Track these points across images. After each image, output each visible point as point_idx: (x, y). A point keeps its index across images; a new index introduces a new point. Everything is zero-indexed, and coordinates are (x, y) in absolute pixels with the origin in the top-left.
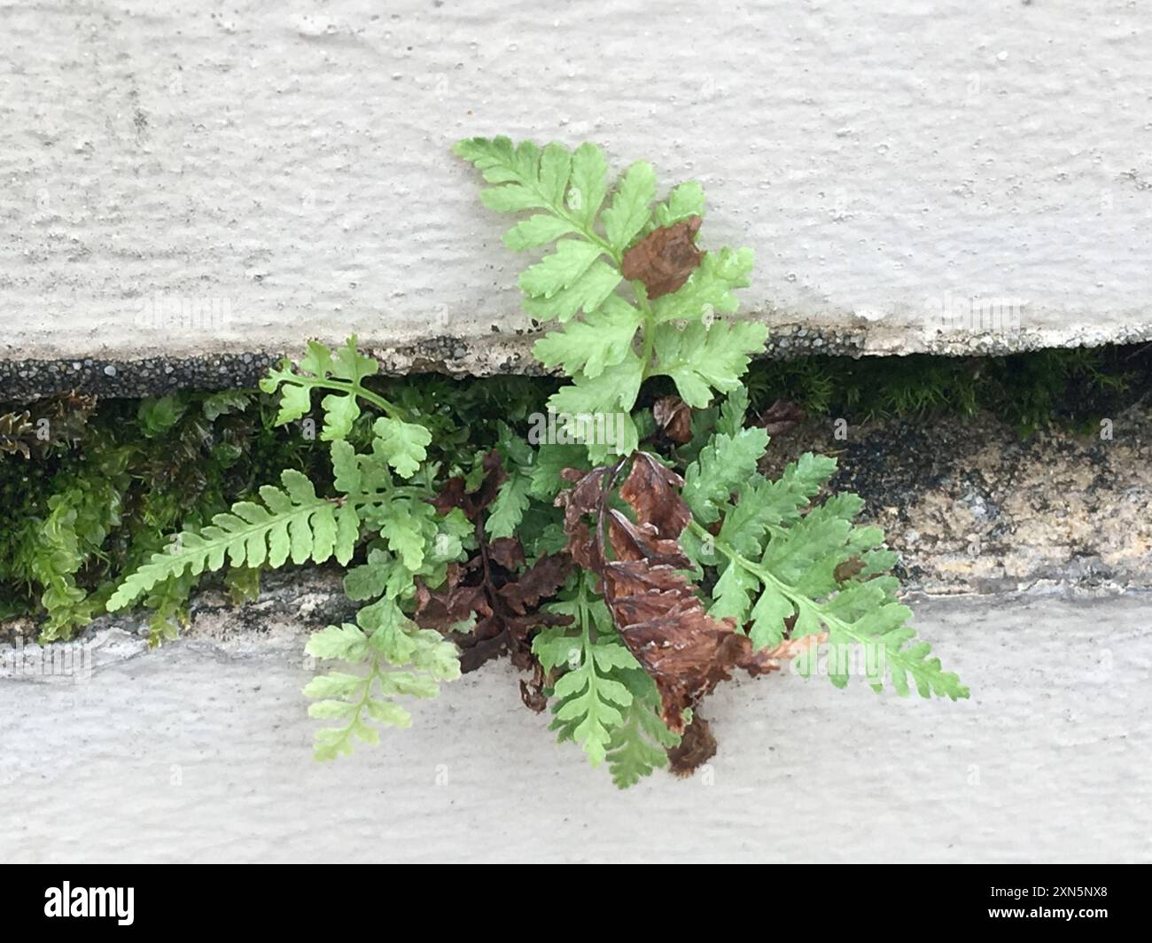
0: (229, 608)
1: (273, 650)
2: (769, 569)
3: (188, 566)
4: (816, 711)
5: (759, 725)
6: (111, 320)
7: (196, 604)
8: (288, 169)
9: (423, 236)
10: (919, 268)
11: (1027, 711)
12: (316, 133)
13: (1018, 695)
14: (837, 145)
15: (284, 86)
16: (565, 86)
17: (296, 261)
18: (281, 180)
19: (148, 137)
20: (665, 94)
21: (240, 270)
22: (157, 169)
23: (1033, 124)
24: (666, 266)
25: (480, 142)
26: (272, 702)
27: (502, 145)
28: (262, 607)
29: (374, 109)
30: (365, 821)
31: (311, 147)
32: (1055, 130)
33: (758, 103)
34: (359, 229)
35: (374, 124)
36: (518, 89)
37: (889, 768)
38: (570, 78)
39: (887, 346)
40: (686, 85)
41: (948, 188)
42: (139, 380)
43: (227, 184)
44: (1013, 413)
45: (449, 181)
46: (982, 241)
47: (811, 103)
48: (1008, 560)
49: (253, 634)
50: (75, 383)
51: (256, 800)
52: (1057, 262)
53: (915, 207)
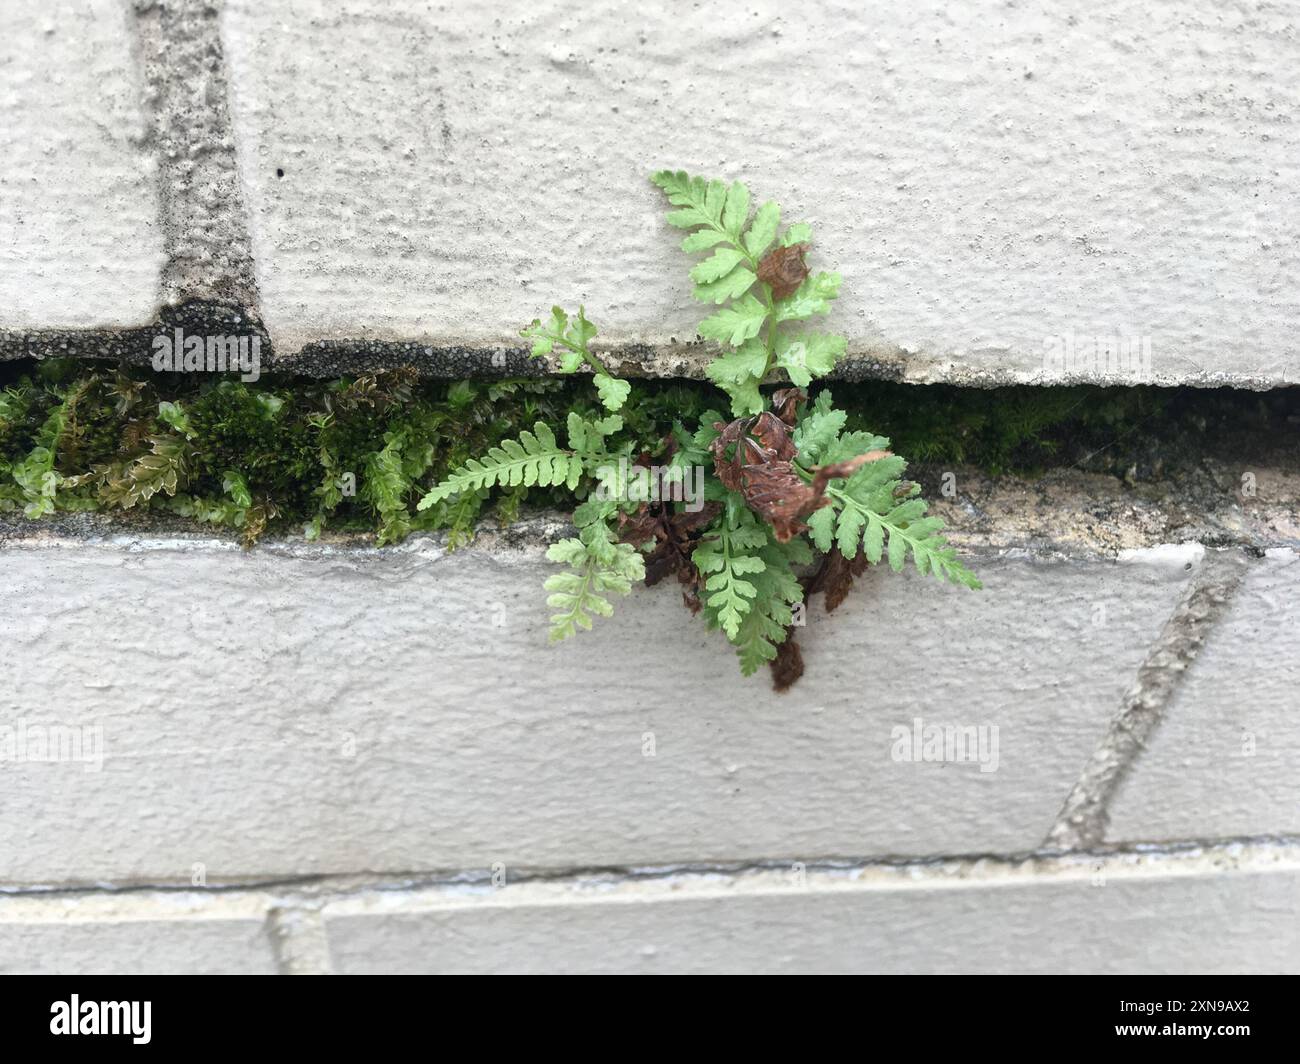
0: (499, 530)
1: (527, 563)
2: (849, 494)
3: (472, 484)
4: (866, 646)
5: (830, 656)
6: (430, 312)
7: (478, 527)
8: (543, 188)
9: (629, 257)
10: (942, 311)
11: (997, 659)
12: (561, 156)
13: (993, 644)
14: (896, 197)
15: (541, 110)
16: (724, 128)
17: (547, 271)
18: (539, 198)
19: (451, 149)
20: (789, 142)
21: (512, 276)
22: (458, 180)
23: (1024, 189)
24: (785, 275)
25: (668, 174)
26: (525, 608)
27: (682, 177)
28: (520, 531)
29: (600, 137)
30: (584, 715)
31: (559, 169)
32: (1038, 196)
33: (848, 155)
34: (590, 246)
35: (599, 151)
36: (693, 127)
37: (909, 699)
38: (727, 121)
39: (918, 376)
40: (803, 134)
41: (966, 242)
42: (448, 363)
43: (503, 198)
44: (987, 463)
45: (647, 208)
46: (984, 291)
47: (881, 157)
48: (992, 537)
49: (515, 551)
50: (405, 360)
51: (516, 691)
52: (1030, 314)
53: (943, 257)
